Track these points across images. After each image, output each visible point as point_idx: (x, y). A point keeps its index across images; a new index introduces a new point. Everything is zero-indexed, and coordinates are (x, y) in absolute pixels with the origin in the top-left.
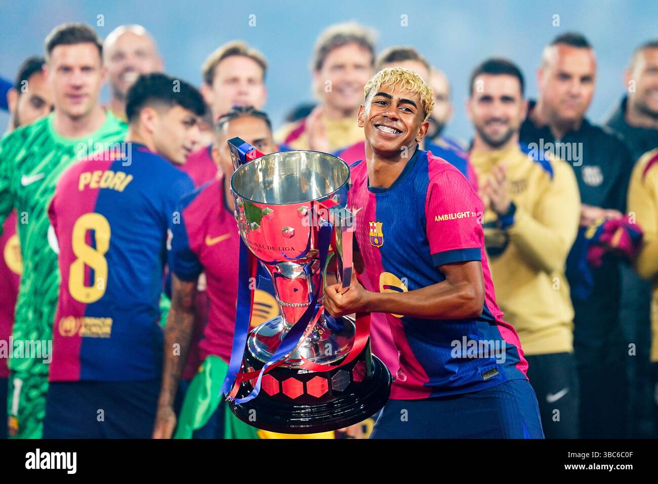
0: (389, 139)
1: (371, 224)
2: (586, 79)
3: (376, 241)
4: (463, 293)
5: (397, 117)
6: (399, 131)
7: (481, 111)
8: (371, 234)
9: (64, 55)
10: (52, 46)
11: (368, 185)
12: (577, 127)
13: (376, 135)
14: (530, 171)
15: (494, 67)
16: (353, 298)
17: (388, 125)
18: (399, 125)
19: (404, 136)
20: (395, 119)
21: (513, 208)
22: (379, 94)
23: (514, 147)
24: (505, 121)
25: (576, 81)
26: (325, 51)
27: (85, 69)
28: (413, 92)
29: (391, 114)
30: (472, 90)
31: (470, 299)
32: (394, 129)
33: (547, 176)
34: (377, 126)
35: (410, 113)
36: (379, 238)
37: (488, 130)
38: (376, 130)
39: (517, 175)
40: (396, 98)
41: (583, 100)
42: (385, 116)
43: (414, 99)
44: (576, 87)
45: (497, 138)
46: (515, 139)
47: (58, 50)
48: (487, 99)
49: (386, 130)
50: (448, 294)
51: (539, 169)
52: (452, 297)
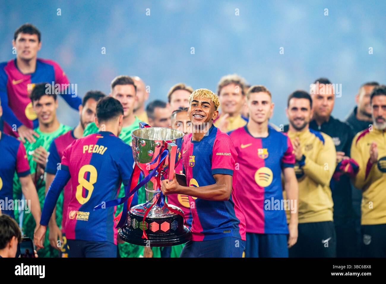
0: (199, 120)
1: (190, 157)
2: (330, 98)
3: (192, 164)
4: (222, 189)
5: (201, 110)
6: (203, 116)
7: (292, 114)
8: (190, 161)
9: (119, 89)
10: (114, 85)
11: (192, 140)
12: (328, 120)
13: (194, 119)
14: (314, 140)
15: (299, 95)
16: (174, 187)
17: (198, 114)
18: (202, 113)
19: (205, 118)
20: (200, 111)
21: (304, 157)
22: (194, 101)
23: (307, 131)
24: (302, 119)
25: (326, 99)
26: (221, 87)
27: (129, 96)
28: (207, 98)
29: (199, 109)
30: (288, 105)
31: (225, 192)
32: (201, 115)
33: (322, 142)
34: (194, 115)
35: (207, 108)
36: (193, 163)
37: (295, 123)
38: (194, 117)
39: (309, 142)
40: (200, 101)
41: (329, 108)
42: (196, 110)
43: (209, 101)
44: (326, 102)
45: (299, 126)
46: (307, 126)
47: (117, 87)
48: (295, 109)
49: (198, 117)
50: (216, 189)
51: (318, 139)
52: (217, 191)
